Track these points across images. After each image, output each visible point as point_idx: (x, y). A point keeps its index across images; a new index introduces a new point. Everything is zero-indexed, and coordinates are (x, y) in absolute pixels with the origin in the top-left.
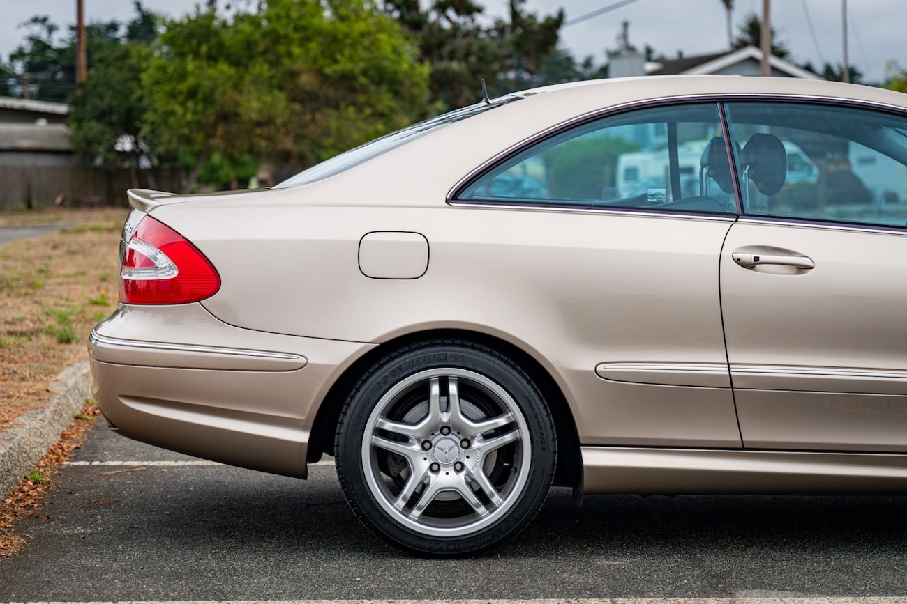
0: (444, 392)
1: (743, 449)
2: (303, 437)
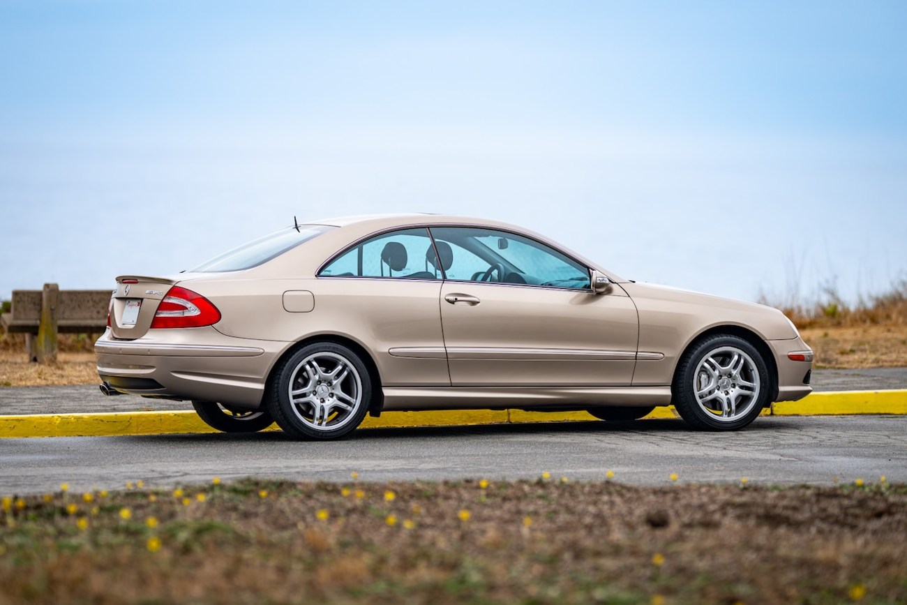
0: (312, 366)
1: (451, 386)
2: (261, 387)
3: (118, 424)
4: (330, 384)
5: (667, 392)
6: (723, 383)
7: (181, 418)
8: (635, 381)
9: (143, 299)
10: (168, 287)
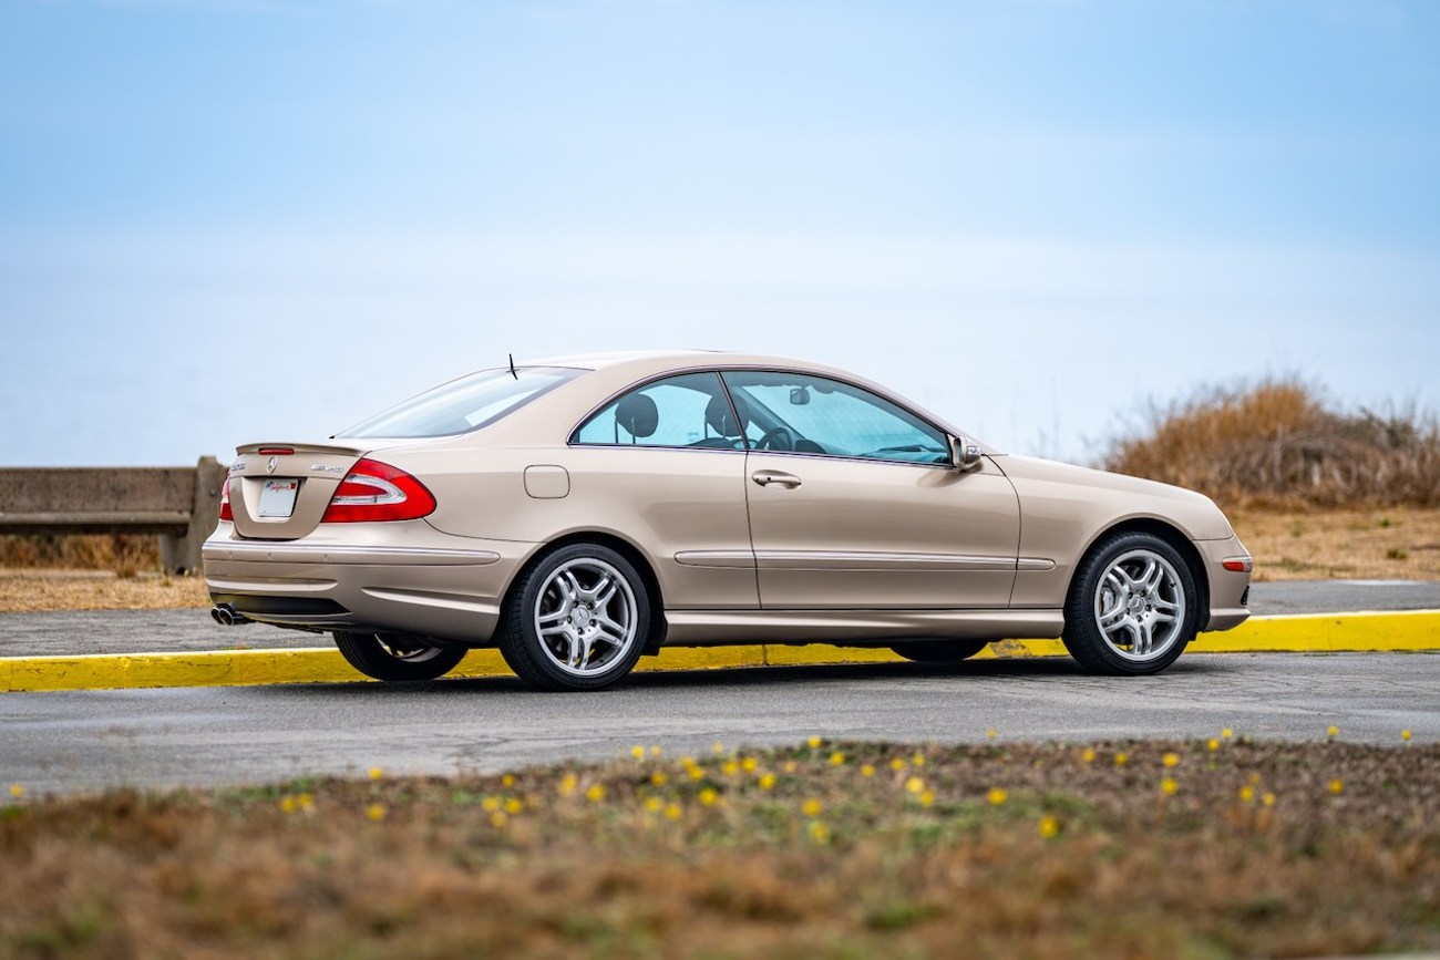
1: (761, 609)
2: (494, 610)
3: (211, 669)
4: (591, 606)
5: (1057, 617)
6: (1134, 603)
7: (302, 659)
8: (1014, 602)
9: (306, 478)
10: (352, 461)
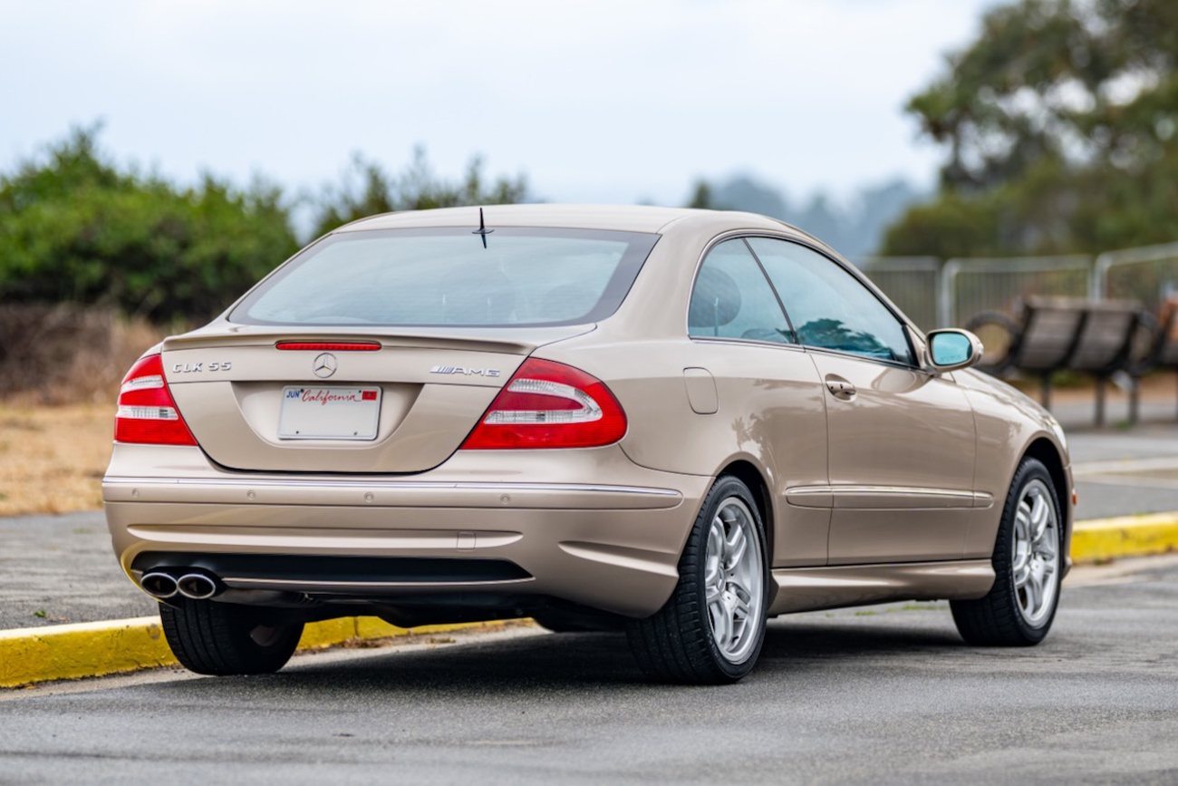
1: (827, 565)
2: (671, 571)
5: (990, 570)
9: (421, 385)
10: (514, 361)
